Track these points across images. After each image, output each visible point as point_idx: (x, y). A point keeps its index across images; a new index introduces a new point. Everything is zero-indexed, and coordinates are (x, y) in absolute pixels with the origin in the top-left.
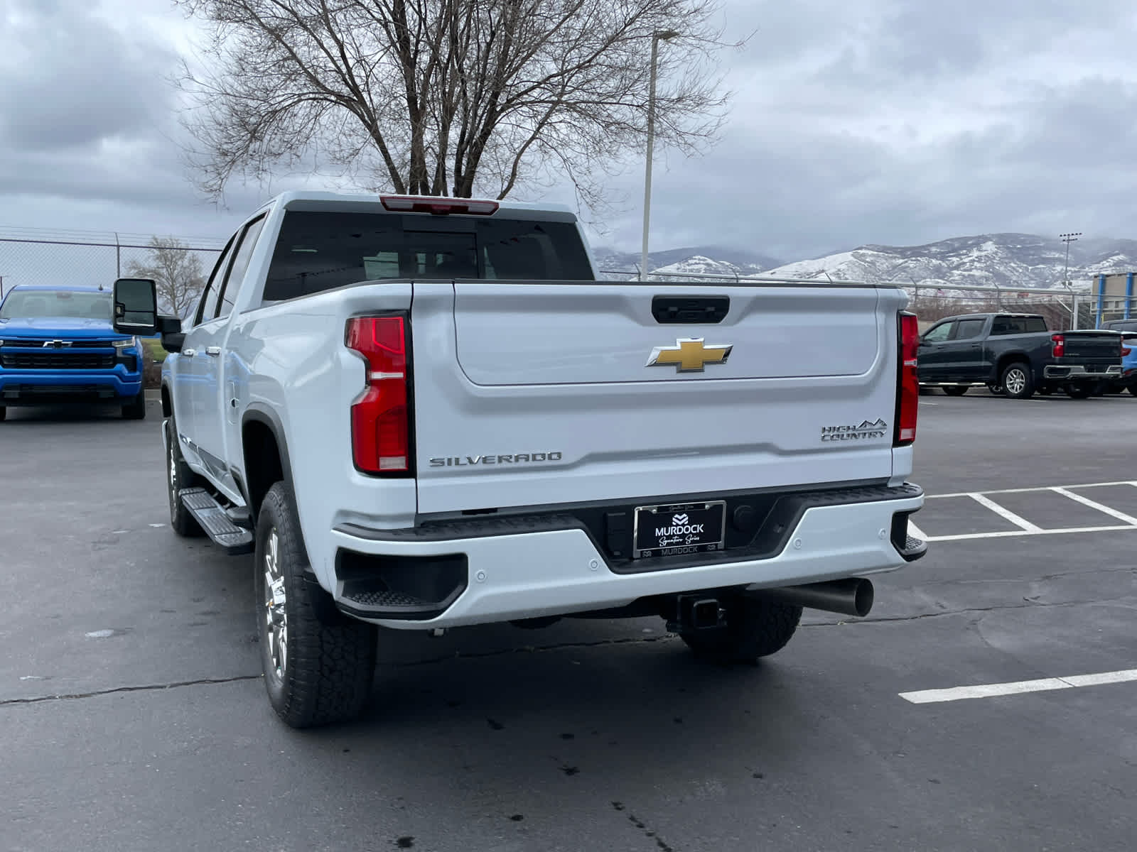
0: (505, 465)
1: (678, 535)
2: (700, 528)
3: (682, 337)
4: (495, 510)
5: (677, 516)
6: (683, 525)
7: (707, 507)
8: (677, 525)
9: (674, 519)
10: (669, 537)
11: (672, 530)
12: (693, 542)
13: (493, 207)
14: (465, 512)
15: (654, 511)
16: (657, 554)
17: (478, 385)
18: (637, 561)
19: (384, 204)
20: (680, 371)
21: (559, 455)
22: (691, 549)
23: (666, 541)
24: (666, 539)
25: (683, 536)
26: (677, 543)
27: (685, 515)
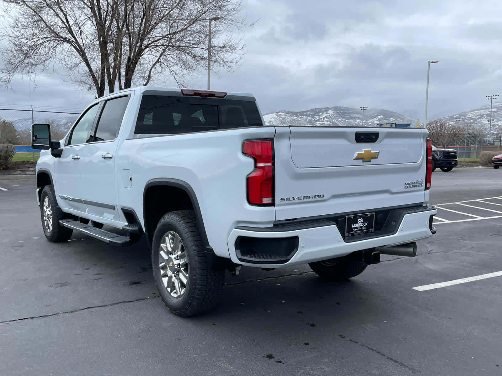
0: (305, 200)
1: (359, 227)
2: (366, 224)
3: (365, 148)
4: (296, 219)
5: (359, 219)
6: (361, 223)
7: (369, 215)
8: (359, 223)
9: (358, 221)
10: (357, 228)
11: (358, 225)
12: (364, 229)
13: (224, 95)
14: (286, 220)
15: (352, 217)
16: (353, 234)
17: (299, 168)
18: (347, 238)
19: (182, 92)
20: (364, 162)
21: (323, 195)
22: (364, 233)
23: (355, 230)
24: (356, 229)
25: (361, 227)
26: (359, 230)
27: (362, 219)
